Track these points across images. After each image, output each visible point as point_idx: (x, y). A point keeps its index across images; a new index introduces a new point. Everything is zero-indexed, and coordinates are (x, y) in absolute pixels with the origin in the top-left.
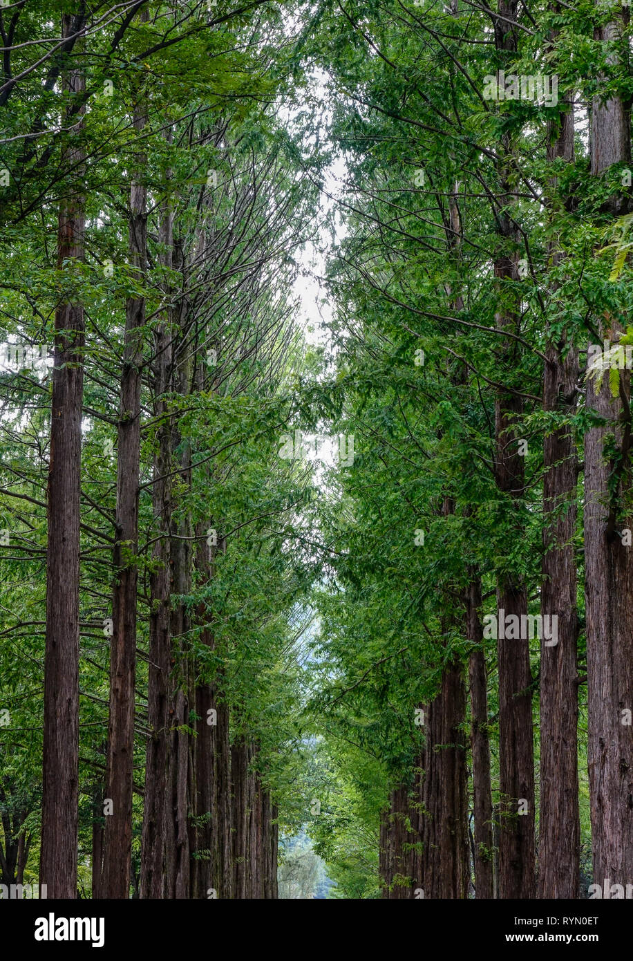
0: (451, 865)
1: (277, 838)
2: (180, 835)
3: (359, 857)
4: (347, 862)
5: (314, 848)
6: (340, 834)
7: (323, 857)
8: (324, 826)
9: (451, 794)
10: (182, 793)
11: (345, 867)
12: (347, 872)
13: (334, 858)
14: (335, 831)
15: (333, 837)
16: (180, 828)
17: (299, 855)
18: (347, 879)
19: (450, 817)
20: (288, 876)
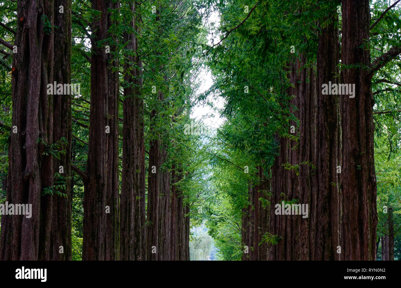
0: (357, 205)
1: (189, 225)
2: (28, 165)
3: (230, 237)
4: (224, 239)
5: (209, 232)
6: (221, 226)
7: (213, 237)
8: (213, 222)
9: (355, 123)
10: (32, 115)
11: (223, 242)
12: (224, 244)
13: (218, 238)
14: (219, 224)
15: (218, 227)
16: (28, 157)
17: (202, 237)
18: (224, 248)
19: (355, 150)
20: (197, 247)
